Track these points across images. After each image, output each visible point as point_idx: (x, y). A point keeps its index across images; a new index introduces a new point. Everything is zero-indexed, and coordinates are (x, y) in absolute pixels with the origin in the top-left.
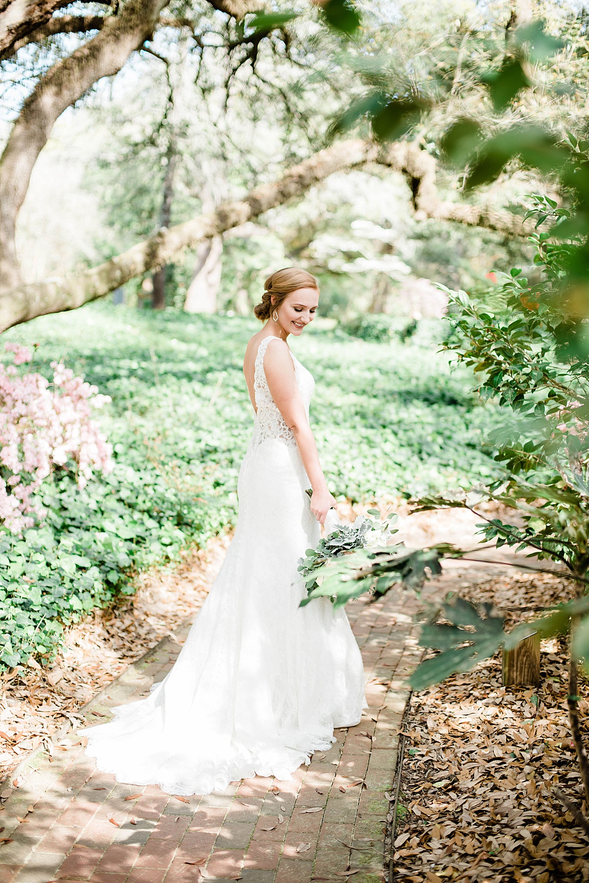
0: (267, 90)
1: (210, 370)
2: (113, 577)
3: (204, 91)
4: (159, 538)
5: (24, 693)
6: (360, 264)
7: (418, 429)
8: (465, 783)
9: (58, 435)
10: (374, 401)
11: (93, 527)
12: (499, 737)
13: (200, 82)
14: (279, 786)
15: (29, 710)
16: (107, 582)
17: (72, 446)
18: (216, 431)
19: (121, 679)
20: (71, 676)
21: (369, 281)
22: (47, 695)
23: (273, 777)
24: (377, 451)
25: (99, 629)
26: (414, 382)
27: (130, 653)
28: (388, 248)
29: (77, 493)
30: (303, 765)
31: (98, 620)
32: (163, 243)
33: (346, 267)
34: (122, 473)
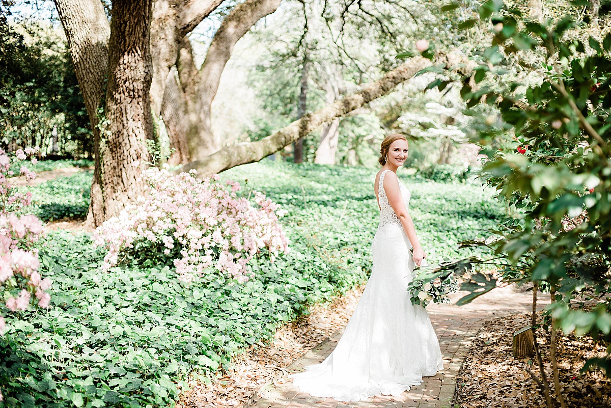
0: (369, 19)
1: (337, 200)
2: (297, 306)
3: (327, 20)
4: (320, 288)
5: (257, 359)
6: (432, 132)
7: (470, 233)
8: (490, 395)
9: (259, 231)
10: (442, 217)
11: (282, 282)
12: (510, 378)
13: (324, 15)
14: (394, 398)
15: (261, 366)
16: (293, 308)
17: (267, 238)
18: (346, 233)
19: (306, 355)
20: (280, 353)
21: (438, 143)
22: (269, 360)
23: (391, 395)
24: (444, 245)
25: (291, 333)
26: (468, 206)
27: (309, 345)
28: (451, 121)
29: (270, 265)
30: (406, 391)
31: (290, 328)
32: (310, 121)
33: (422, 134)
34: (295, 254)
